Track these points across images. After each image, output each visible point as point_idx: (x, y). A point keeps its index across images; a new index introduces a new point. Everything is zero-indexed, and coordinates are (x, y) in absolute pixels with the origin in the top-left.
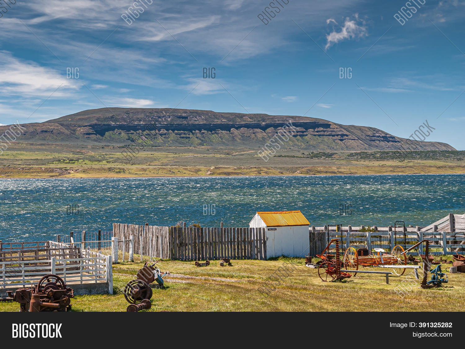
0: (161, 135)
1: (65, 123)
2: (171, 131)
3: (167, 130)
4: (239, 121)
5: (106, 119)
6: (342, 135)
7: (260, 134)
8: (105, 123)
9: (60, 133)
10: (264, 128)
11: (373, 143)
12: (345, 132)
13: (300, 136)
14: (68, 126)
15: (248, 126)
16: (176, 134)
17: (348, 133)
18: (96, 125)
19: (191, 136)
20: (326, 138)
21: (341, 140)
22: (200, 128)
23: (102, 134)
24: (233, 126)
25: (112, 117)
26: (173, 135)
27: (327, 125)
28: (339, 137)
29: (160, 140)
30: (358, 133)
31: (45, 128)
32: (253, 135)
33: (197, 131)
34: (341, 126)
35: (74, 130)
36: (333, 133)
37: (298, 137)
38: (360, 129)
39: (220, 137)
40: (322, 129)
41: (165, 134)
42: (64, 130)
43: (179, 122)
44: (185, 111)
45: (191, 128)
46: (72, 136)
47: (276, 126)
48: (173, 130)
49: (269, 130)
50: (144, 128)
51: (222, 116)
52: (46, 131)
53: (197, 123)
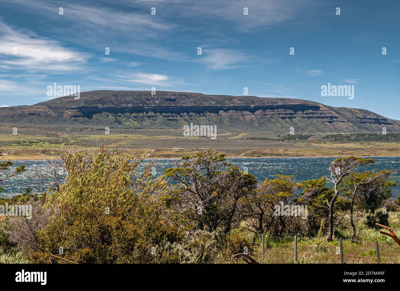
0: (149, 117)
1: (53, 106)
2: (158, 114)
3: (155, 112)
4: (228, 104)
5: (94, 101)
6: (332, 117)
7: (249, 116)
8: (93, 106)
9: (47, 116)
10: (253, 111)
11: (364, 125)
12: (335, 114)
13: (289, 118)
14: (55, 109)
15: (236, 109)
16: (164, 116)
17: (337, 115)
18: (83, 107)
19: (179, 118)
20: (315, 121)
21: (330, 122)
22: (188, 110)
23: (90, 117)
24: (221, 108)
25: (100, 100)
26: (160, 118)
27: (316, 107)
28: (328, 119)
29: (147, 122)
30: (348, 115)
31: (32, 111)
32: (241, 118)
33: (185, 114)
34: (331, 108)
35: (62, 113)
36: (322, 115)
37: (287, 119)
38: (351, 111)
39: (208, 119)
40: (311, 111)
41: (153, 117)
42: (51, 112)
43: (167, 104)
44: (174, 94)
45: (179, 111)
46: (60, 118)
47: (264, 108)
48: (161, 113)
49: (258, 112)
50: (132, 111)
51: (211, 99)
52: (33, 114)
53: (185, 105)
